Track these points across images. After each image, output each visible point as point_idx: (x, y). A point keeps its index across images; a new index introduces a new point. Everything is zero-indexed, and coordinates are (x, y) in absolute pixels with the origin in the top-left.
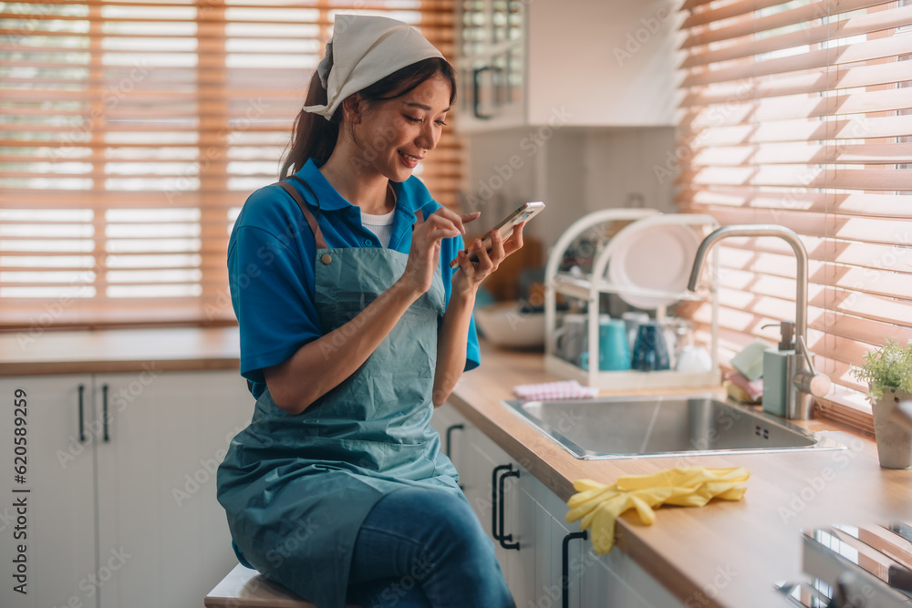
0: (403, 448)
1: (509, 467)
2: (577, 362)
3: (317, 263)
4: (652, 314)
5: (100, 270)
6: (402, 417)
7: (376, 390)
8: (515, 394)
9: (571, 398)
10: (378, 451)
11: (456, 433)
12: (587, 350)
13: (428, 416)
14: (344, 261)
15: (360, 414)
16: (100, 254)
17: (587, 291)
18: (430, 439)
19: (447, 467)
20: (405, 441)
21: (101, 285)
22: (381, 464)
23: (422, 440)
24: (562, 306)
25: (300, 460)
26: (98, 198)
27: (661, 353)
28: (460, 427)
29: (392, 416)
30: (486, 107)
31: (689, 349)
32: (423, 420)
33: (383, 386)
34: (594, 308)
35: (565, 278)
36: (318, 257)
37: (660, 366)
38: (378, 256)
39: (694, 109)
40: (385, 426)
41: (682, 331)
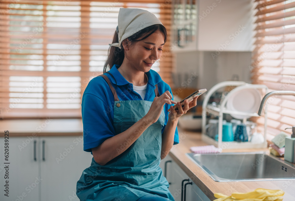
0: (148, 177)
1: (188, 180)
2: (214, 137)
3: (115, 106)
4: (242, 121)
5: (45, 98)
6: (148, 165)
7: (138, 155)
8: (191, 150)
9: (212, 153)
10: (138, 178)
11: (168, 164)
12: (218, 133)
13: (158, 164)
14: (125, 106)
15: (132, 165)
16: (45, 93)
17: (218, 112)
18: (158, 172)
19: (165, 182)
20: (149, 174)
21: (45, 104)
22: (139, 183)
23: (155, 173)
24: (209, 117)
25: (108, 181)
26: (45, 74)
27: (245, 135)
28: (170, 161)
29: (144, 165)
30: (182, 42)
31: (255, 134)
32: (156, 165)
33: (140, 153)
34: (221, 119)
35: (210, 107)
36: (115, 104)
37: (245, 140)
38: (138, 104)
39: (259, 45)
40: (141, 169)
41: (253, 127)
